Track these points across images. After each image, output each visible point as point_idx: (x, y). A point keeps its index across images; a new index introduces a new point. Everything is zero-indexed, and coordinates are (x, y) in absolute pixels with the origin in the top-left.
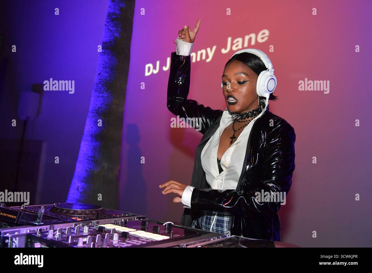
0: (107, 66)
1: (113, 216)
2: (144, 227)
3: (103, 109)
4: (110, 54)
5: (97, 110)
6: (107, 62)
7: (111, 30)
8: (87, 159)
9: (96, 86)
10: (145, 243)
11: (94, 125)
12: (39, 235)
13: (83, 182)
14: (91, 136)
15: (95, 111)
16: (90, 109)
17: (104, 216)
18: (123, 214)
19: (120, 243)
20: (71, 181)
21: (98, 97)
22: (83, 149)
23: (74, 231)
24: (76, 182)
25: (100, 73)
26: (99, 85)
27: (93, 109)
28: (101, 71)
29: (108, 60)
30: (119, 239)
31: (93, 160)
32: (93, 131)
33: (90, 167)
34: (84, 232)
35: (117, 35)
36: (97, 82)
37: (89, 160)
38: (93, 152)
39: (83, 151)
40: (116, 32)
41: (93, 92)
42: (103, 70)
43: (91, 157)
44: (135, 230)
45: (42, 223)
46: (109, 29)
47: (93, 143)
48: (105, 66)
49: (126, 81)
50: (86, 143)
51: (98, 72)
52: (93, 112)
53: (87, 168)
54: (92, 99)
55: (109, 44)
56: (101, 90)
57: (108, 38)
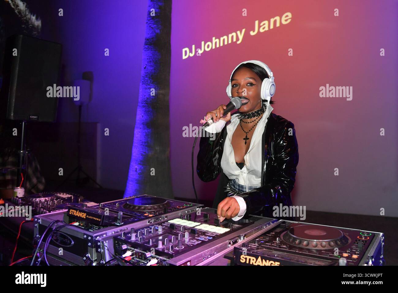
0: (151, 60)
1: (178, 209)
2: (206, 219)
3: (151, 99)
4: (153, 49)
5: (146, 100)
6: (151, 56)
7: (152, 28)
8: (141, 145)
9: (143, 79)
10: (211, 238)
11: (144, 114)
12: (123, 237)
13: (140, 164)
14: (143, 124)
15: (144, 101)
16: (140, 100)
17: (170, 209)
18: (185, 205)
19: (191, 241)
20: (130, 164)
21: (146, 89)
22: (137, 136)
23: (151, 230)
24: (134, 164)
25: (146, 67)
26: (146, 78)
27: (142, 100)
28: (146, 65)
29: (151, 55)
30: (190, 236)
31: (146, 145)
32: (144, 119)
33: (144, 151)
34: (159, 231)
35: (158, 31)
36: (144, 76)
37: (143, 145)
38: (146, 138)
39: (137, 138)
40: (157, 29)
41: (141, 84)
42: (148, 64)
43: (145, 142)
44: (200, 224)
45: (123, 224)
46: (150, 26)
47: (145, 130)
48: (150, 60)
49: (169, 73)
50: (139, 130)
51: (144, 66)
52: (143, 102)
53: (142, 153)
54: (141, 90)
55: (152, 40)
56: (148, 82)
57: (150, 35)
